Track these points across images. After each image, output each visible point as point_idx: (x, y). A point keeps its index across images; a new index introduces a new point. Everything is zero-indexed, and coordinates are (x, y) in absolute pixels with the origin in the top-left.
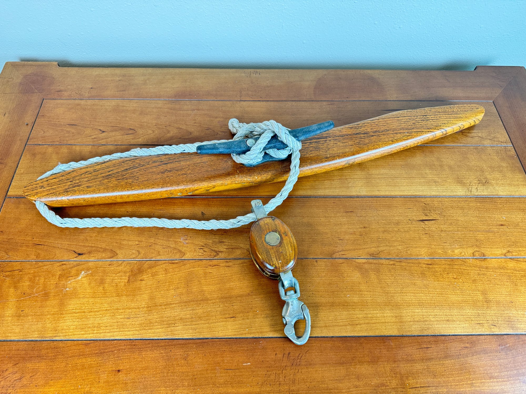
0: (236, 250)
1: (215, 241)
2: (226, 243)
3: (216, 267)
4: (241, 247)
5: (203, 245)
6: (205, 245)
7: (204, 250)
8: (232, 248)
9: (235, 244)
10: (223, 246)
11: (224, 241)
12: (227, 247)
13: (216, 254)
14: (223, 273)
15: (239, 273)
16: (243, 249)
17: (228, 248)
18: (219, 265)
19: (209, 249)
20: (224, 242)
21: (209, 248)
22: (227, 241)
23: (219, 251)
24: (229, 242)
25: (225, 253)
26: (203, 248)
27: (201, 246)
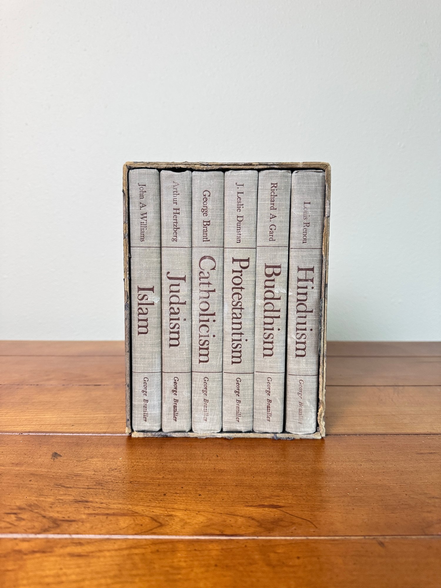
0: (119, 518)
1: (62, 500)
2: (94, 505)
3: (38, 555)
4: (137, 513)
5: (24, 506)
6: (30, 506)
7: (20, 516)
8: (108, 514)
9: (120, 506)
10: (83, 509)
11: (91, 499)
12: (94, 512)
13: (51, 525)
14: (55, 571)
15: (112, 574)
16: (142, 515)
17: (94, 514)
18: (49, 550)
19: (37, 515)
20: (87, 502)
21: (37, 513)
22: (97, 500)
23: (67, 518)
24: (104, 501)
25: (80, 524)
26: (19, 511)
27: (15, 507)
